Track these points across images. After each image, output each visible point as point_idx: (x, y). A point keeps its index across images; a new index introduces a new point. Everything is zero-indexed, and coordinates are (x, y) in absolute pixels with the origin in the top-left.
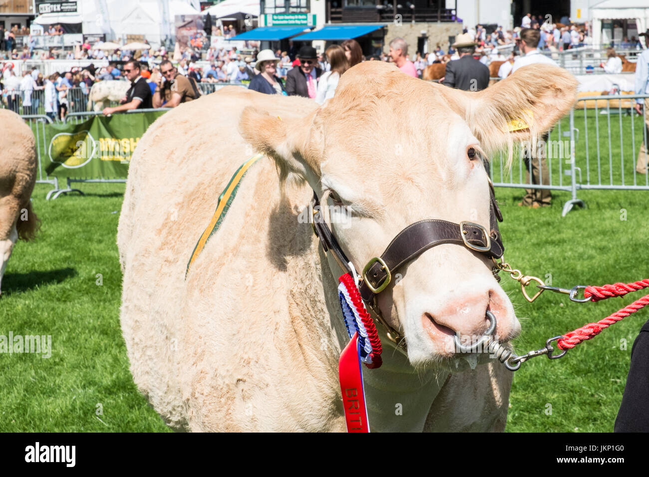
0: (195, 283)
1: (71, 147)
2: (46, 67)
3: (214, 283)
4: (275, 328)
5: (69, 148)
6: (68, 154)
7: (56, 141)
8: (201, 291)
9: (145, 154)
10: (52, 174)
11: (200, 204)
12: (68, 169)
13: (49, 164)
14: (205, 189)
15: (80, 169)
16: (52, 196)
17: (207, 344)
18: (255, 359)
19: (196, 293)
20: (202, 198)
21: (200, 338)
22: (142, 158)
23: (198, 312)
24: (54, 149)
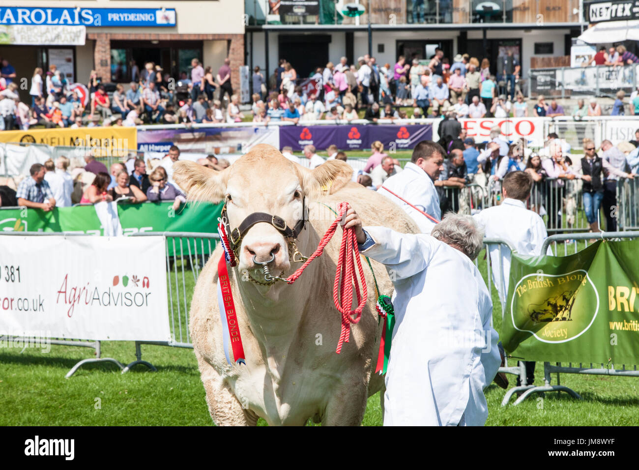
1: (553, 301)
2: (598, 129)
5: (549, 304)
6: (547, 316)
7: (524, 289)
10: (515, 353)
12: (546, 346)
13: (509, 333)
15: (567, 344)
16: (512, 400)
24: (520, 304)
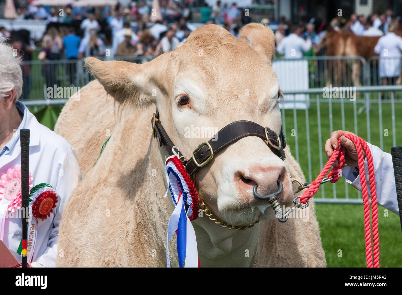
0: (76, 206)
3: (88, 206)
4: (125, 235)
8: (79, 212)
9: (66, 116)
11: (95, 148)
14: (100, 136)
17: (81, 253)
18: (113, 261)
19: (75, 214)
20: (96, 143)
21: (77, 248)
22: (63, 119)
23: (76, 229)
